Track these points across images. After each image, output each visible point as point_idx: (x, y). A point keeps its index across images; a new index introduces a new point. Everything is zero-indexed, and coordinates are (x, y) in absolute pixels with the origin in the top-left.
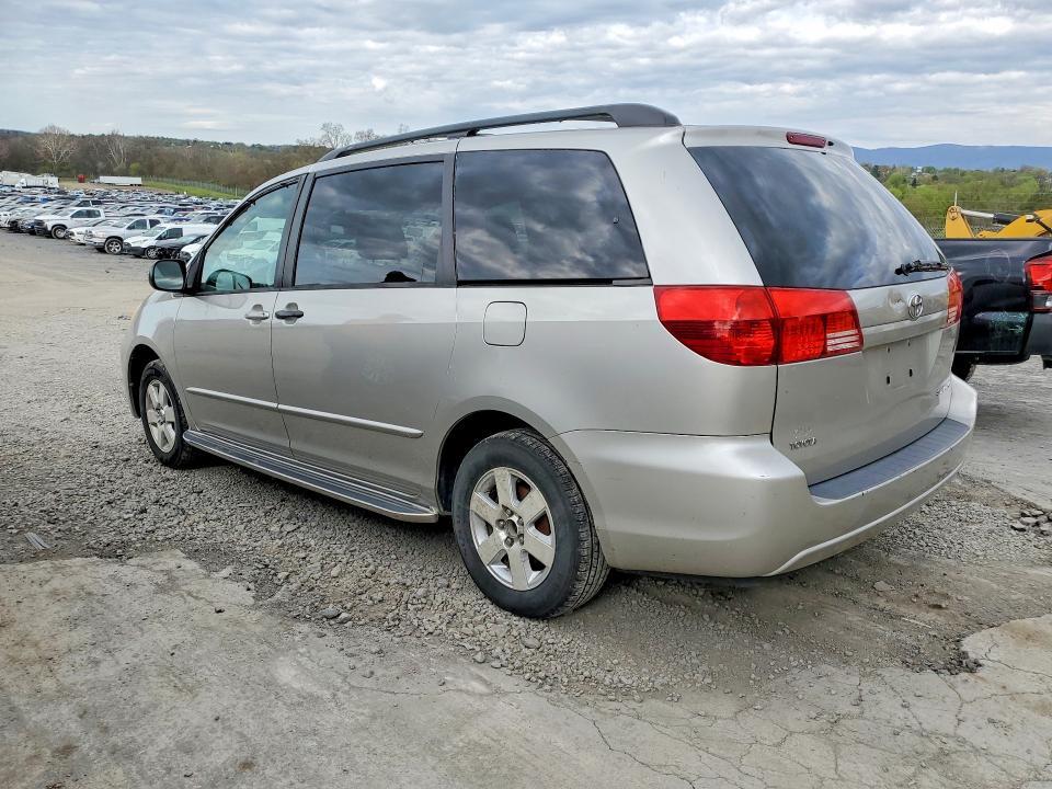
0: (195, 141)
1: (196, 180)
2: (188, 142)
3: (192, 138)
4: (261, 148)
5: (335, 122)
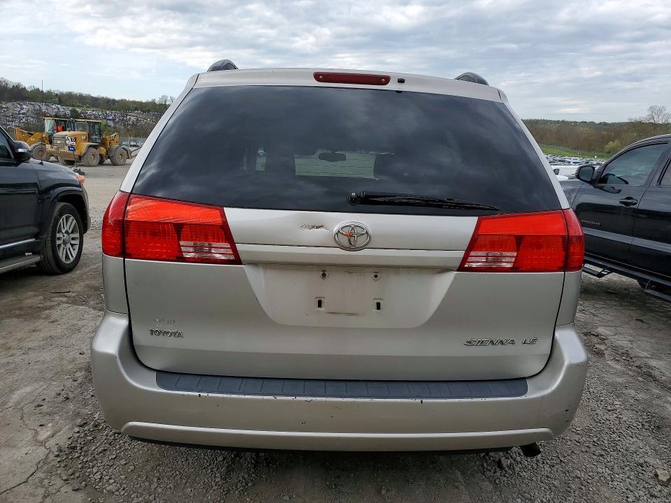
0: (563, 121)
1: (556, 144)
2: (558, 122)
3: (561, 120)
4: (605, 124)
5: (659, 105)
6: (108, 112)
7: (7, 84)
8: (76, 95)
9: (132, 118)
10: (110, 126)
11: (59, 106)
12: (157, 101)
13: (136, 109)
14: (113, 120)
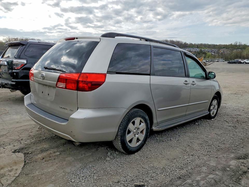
6: (213, 49)
7: (182, 43)
8: (203, 44)
9: (221, 51)
10: (213, 55)
11: (197, 49)
12: (233, 44)
13: (224, 48)
14: (214, 52)
